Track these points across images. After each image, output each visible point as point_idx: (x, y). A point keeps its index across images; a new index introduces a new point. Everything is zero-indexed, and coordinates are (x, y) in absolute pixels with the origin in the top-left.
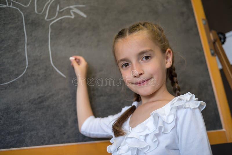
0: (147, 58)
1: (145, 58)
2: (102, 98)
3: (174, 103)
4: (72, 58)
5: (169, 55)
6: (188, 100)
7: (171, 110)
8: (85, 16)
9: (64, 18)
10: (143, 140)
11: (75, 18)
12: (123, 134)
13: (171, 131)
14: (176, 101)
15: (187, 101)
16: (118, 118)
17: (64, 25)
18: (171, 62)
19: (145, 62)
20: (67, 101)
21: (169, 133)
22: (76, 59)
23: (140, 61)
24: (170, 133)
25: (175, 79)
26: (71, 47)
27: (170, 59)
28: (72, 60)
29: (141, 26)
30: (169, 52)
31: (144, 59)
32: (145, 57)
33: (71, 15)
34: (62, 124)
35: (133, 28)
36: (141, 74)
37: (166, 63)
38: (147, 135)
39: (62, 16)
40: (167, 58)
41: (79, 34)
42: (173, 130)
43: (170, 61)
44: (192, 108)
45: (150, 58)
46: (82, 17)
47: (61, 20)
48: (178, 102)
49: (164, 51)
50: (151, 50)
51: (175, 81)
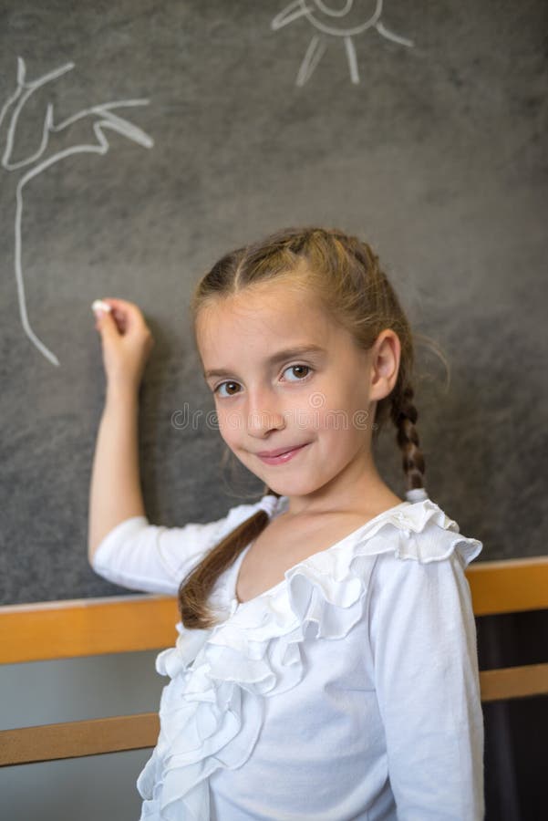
0: (301, 371)
1: (295, 372)
2: (199, 442)
3: (366, 541)
4: (101, 307)
5: (387, 353)
6: (420, 527)
7: (350, 567)
8: (148, 142)
9: (71, 156)
10: (259, 657)
11: (111, 151)
12: (208, 622)
13: (348, 634)
14: (375, 535)
15: (412, 533)
16: (210, 550)
17: (70, 181)
18: (392, 376)
19: (290, 386)
20: (77, 457)
21: (343, 639)
22: (113, 312)
23: (275, 381)
24: (348, 640)
25: (409, 427)
26: (92, 263)
27: (391, 367)
28: (99, 314)
29: (288, 254)
30: (389, 340)
31: (290, 375)
32: (294, 367)
33: (97, 143)
34: (60, 536)
35: (258, 260)
36: (274, 430)
37: (375, 381)
38: (272, 641)
39: (63, 148)
40: (380, 361)
41: (124, 215)
42: (357, 630)
43: (389, 375)
44: (426, 560)
45: (310, 373)
46: (139, 146)
47: (60, 163)
48: (379, 537)
49: (365, 341)
50: (314, 349)
51: (408, 434)
